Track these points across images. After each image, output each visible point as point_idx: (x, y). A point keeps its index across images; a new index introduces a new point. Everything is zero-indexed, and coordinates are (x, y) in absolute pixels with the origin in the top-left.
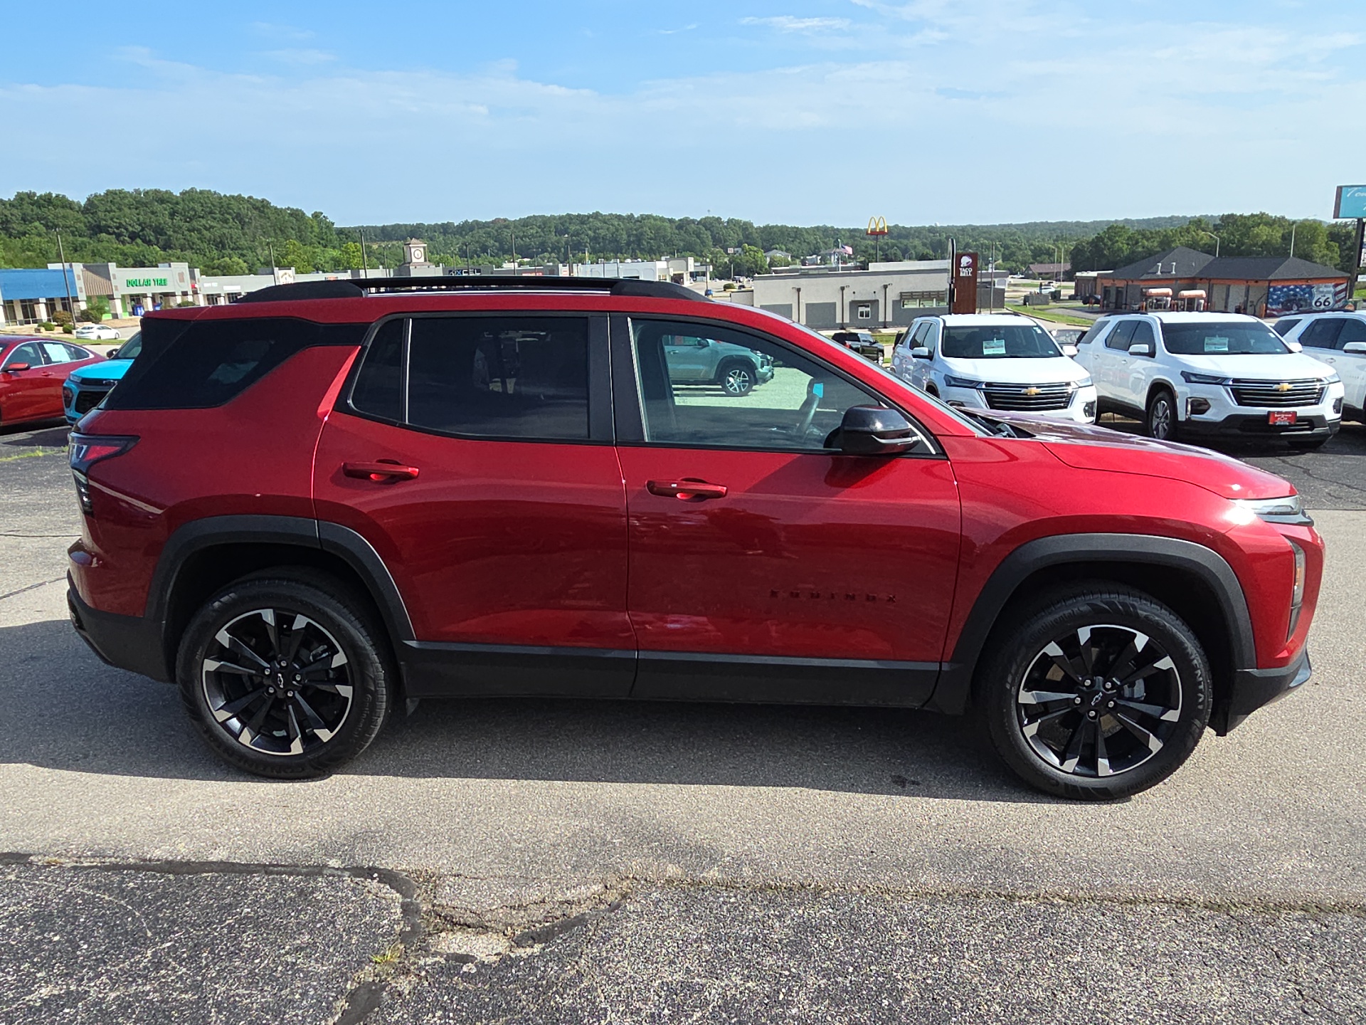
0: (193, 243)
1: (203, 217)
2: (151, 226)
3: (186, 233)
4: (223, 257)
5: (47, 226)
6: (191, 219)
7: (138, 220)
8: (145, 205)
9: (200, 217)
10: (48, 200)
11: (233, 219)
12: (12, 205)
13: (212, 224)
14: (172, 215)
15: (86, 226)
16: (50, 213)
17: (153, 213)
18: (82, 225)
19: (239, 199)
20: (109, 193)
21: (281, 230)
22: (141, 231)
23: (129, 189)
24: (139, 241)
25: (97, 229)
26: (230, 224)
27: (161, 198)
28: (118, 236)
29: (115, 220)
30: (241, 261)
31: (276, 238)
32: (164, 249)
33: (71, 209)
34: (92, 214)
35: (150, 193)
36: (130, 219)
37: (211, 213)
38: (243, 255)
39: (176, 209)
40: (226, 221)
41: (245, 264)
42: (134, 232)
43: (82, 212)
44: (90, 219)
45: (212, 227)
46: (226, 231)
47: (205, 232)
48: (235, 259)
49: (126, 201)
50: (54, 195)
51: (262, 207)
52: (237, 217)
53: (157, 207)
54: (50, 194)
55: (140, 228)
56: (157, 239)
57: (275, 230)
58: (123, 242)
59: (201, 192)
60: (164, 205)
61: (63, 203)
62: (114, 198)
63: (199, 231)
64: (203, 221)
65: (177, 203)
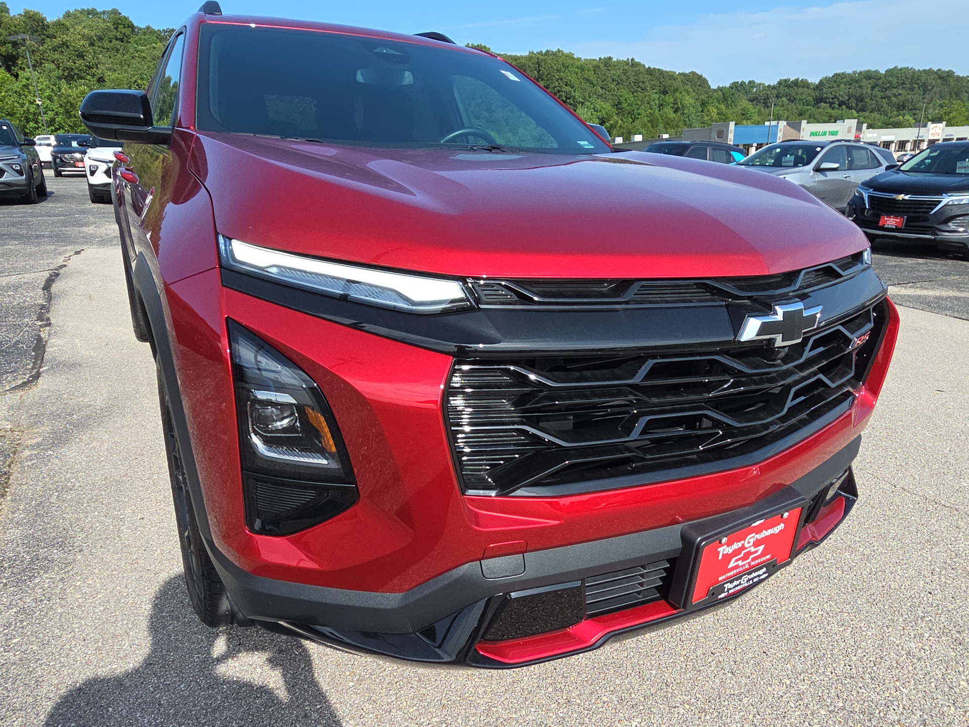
0: (882, 107)
1: (895, 88)
2: (856, 96)
3: (879, 100)
4: (898, 116)
5: (790, 100)
6: (886, 90)
7: (848, 92)
8: (857, 81)
9: (893, 88)
10: (796, 83)
11: (919, 88)
12: (774, 87)
13: (901, 92)
14: (873, 88)
15: (813, 99)
16: (793, 92)
17: (860, 87)
18: (811, 98)
19: (929, 72)
20: (836, 75)
21: (956, 93)
22: (848, 100)
23: (849, 71)
24: (844, 107)
25: (819, 100)
26: (915, 92)
27: (869, 76)
28: (831, 104)
29: (833, 93)
30: (911, 119)
31: (950, 101)
32: (858, 112)
33: (808, 88)
34: (820, 90)
35: (863, 73)
36: (843, 92)
37: (903, 84)
38: (914, 114)
39: (877, 83)
40: (912, 89)
41: (914, 121)
42: (842, 101)
43: (814, 90)
44: (817, 94)
45: (900, 94)
46: (909, 97)
47: (893, 98)
48: (907, 117)
49: (845, 80)
50: (800, 80)
51: (945, 77)
52: (922, 86)
53: (865, 83)
54: (798, 79)
55: (847, 98)
56: (857, 105)
57: (951, 94)
58: (833, 109)
59: (901, 69)
60: (870, 81)
61: (805, 84)
62: (838, 79)
63: (889, 98)
64: (895, 91)
65: (880, 79)
